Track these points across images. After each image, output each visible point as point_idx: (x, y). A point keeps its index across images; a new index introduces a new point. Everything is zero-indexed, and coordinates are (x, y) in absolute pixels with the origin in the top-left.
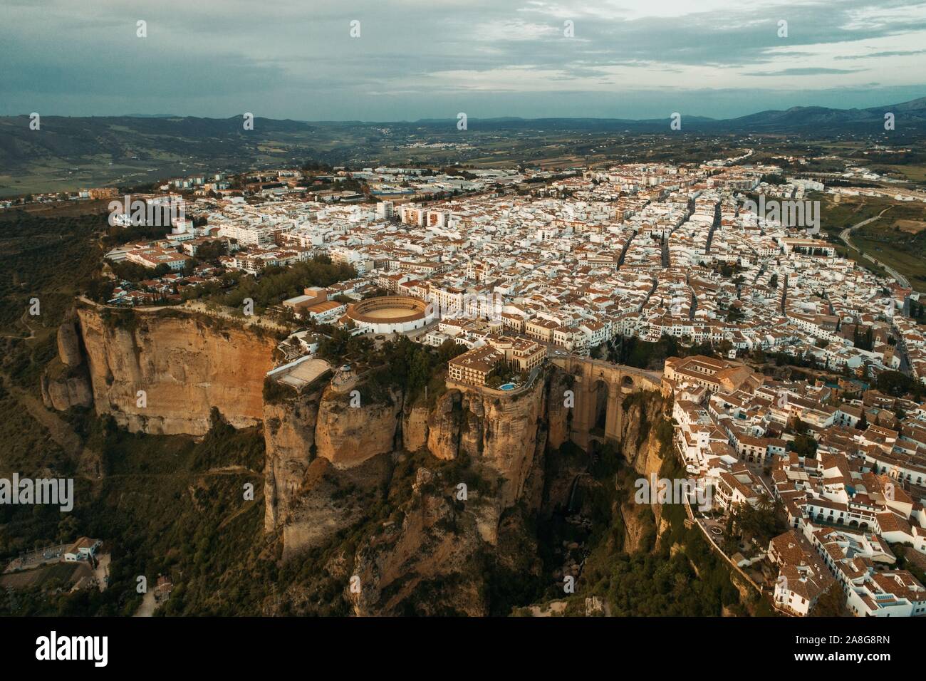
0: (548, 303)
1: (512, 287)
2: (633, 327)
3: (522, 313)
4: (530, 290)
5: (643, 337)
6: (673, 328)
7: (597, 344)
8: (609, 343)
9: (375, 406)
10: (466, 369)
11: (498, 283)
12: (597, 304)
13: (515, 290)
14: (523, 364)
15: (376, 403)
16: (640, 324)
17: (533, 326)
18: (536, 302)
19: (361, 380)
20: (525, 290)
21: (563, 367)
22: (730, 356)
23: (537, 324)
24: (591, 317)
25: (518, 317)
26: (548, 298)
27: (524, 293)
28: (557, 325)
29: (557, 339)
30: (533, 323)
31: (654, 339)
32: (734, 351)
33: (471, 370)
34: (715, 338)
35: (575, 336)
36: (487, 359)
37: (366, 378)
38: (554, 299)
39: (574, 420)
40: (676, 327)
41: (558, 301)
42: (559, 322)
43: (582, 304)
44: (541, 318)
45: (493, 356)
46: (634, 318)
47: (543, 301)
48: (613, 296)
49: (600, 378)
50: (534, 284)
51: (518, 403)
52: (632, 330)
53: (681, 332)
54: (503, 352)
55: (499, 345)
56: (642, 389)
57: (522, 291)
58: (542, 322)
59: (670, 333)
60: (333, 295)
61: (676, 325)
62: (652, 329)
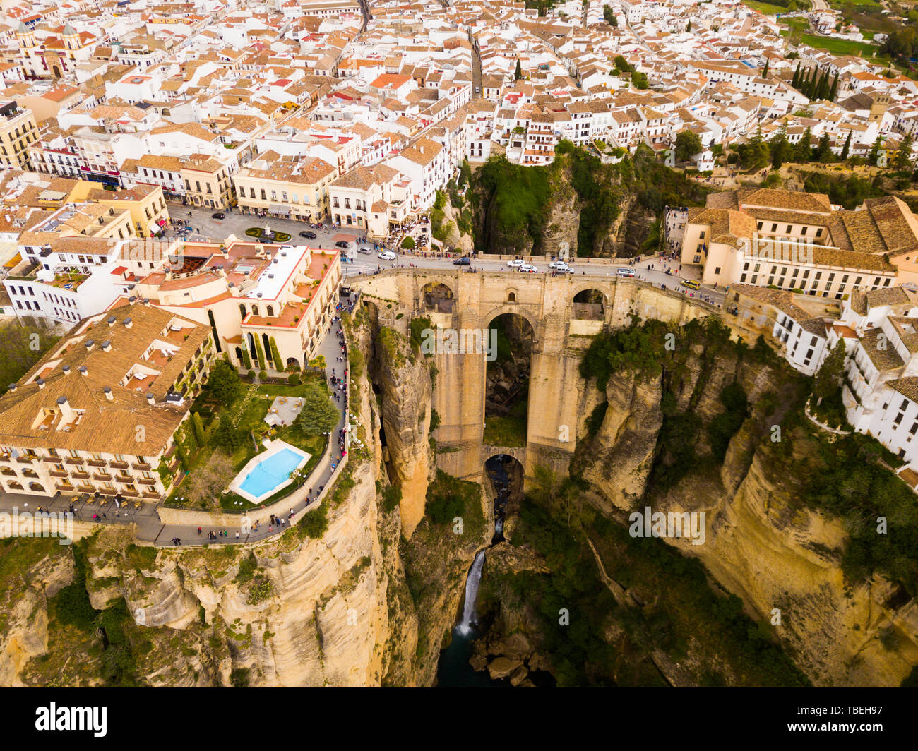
0: (269, 107)
1: (157, 78)
2: (488, 137)
3: (209, 148)
4: (205, 82)
5: (513, 156)
6: (572, 123)
7: (433, 200)
8: (451, 187)
10: (63, 453)
11: (113, 75)
12: (387, 90)
13: (165, 86)
14: (289, 345)
17: (259, 184)
18: (242, 109)
20: (193, 83)
21: (394, 297)
23: (269, 175)
24: (395, 128)
25: (201, 161)
26: (263, 92)
27: (192, 91)
28: (329, 169)
29: (343, 212)
30: (258, 173)
31: (542, 158)
32: (707, 155)
33: (84, 455)
35: (390, 192)
36: (141, 372)
38: (281, 95)
39: (443, 423)
41: (293, 99)
42: (330, 157)
43: (350, 97)
44: (272, 156)
45: (167, 347)
47: (256, 104)
48: (408, 69)
49: (506, 310)
50: (210, 67)
51: (329, 535)
52: (487, 146)
53: (590, 130)
54: (201, 317)
55: (177, 296)
56: (636, 319)
57: (185, 87)
58: (285, 168)
59: (571, 136)
61: (579, 116)
62: (531, 132)
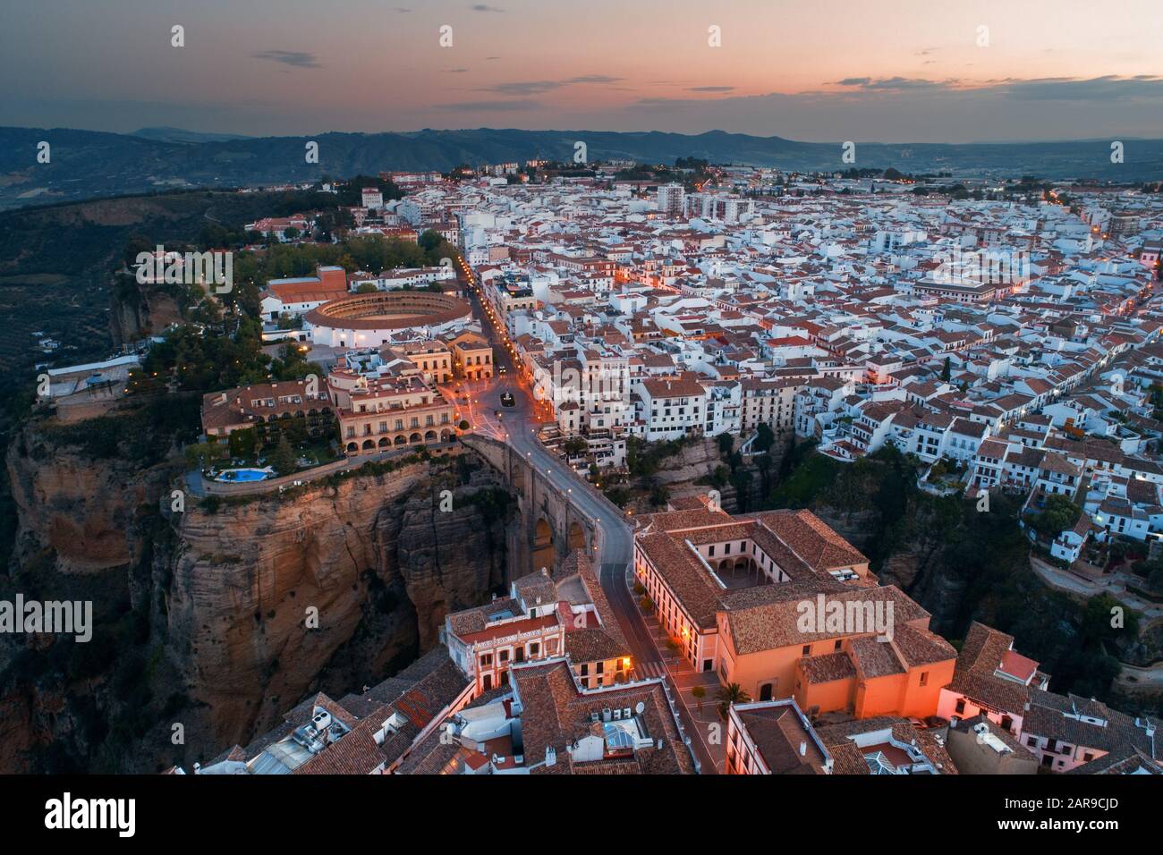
2: (813, 413)
5: (827, 443)
6: (917, 432)
7: (674, 436)
8: (724, 441)
9: (119, 463)
15: (122, 458)
16: (839, 410)
19: (121, 408)
22: (1056, 550)
31: (847, 454)
32: (1076, 538)
34: (1050, 486)
37: (135, 407)
40: (927, 434)
46: (826, 392)
52: (809, 422)
53: (941, 448)
54: (332, 396)
59: (908, 445)
60: (360, 283)
61: (929, 427)
62: (857, 425)
